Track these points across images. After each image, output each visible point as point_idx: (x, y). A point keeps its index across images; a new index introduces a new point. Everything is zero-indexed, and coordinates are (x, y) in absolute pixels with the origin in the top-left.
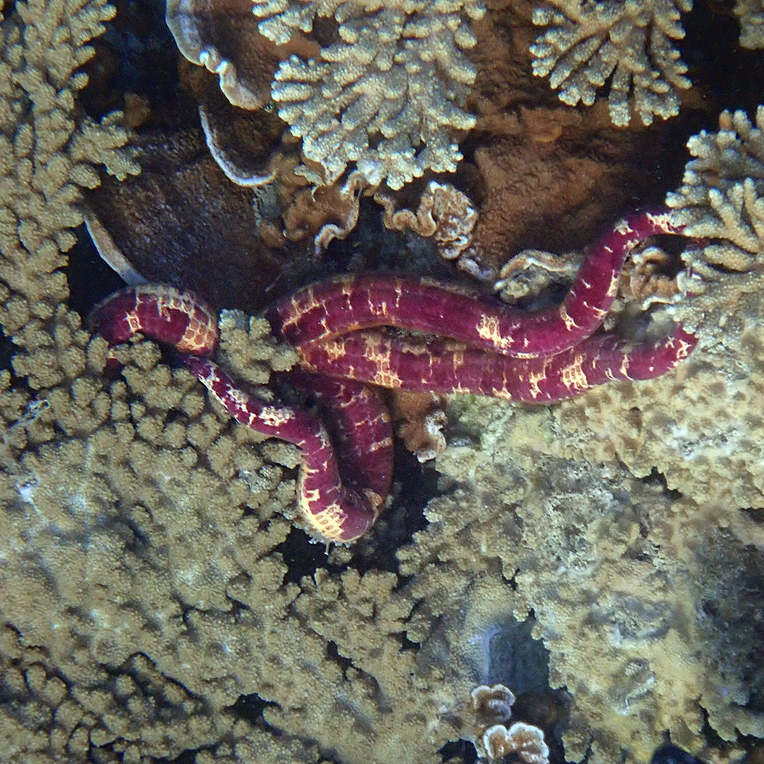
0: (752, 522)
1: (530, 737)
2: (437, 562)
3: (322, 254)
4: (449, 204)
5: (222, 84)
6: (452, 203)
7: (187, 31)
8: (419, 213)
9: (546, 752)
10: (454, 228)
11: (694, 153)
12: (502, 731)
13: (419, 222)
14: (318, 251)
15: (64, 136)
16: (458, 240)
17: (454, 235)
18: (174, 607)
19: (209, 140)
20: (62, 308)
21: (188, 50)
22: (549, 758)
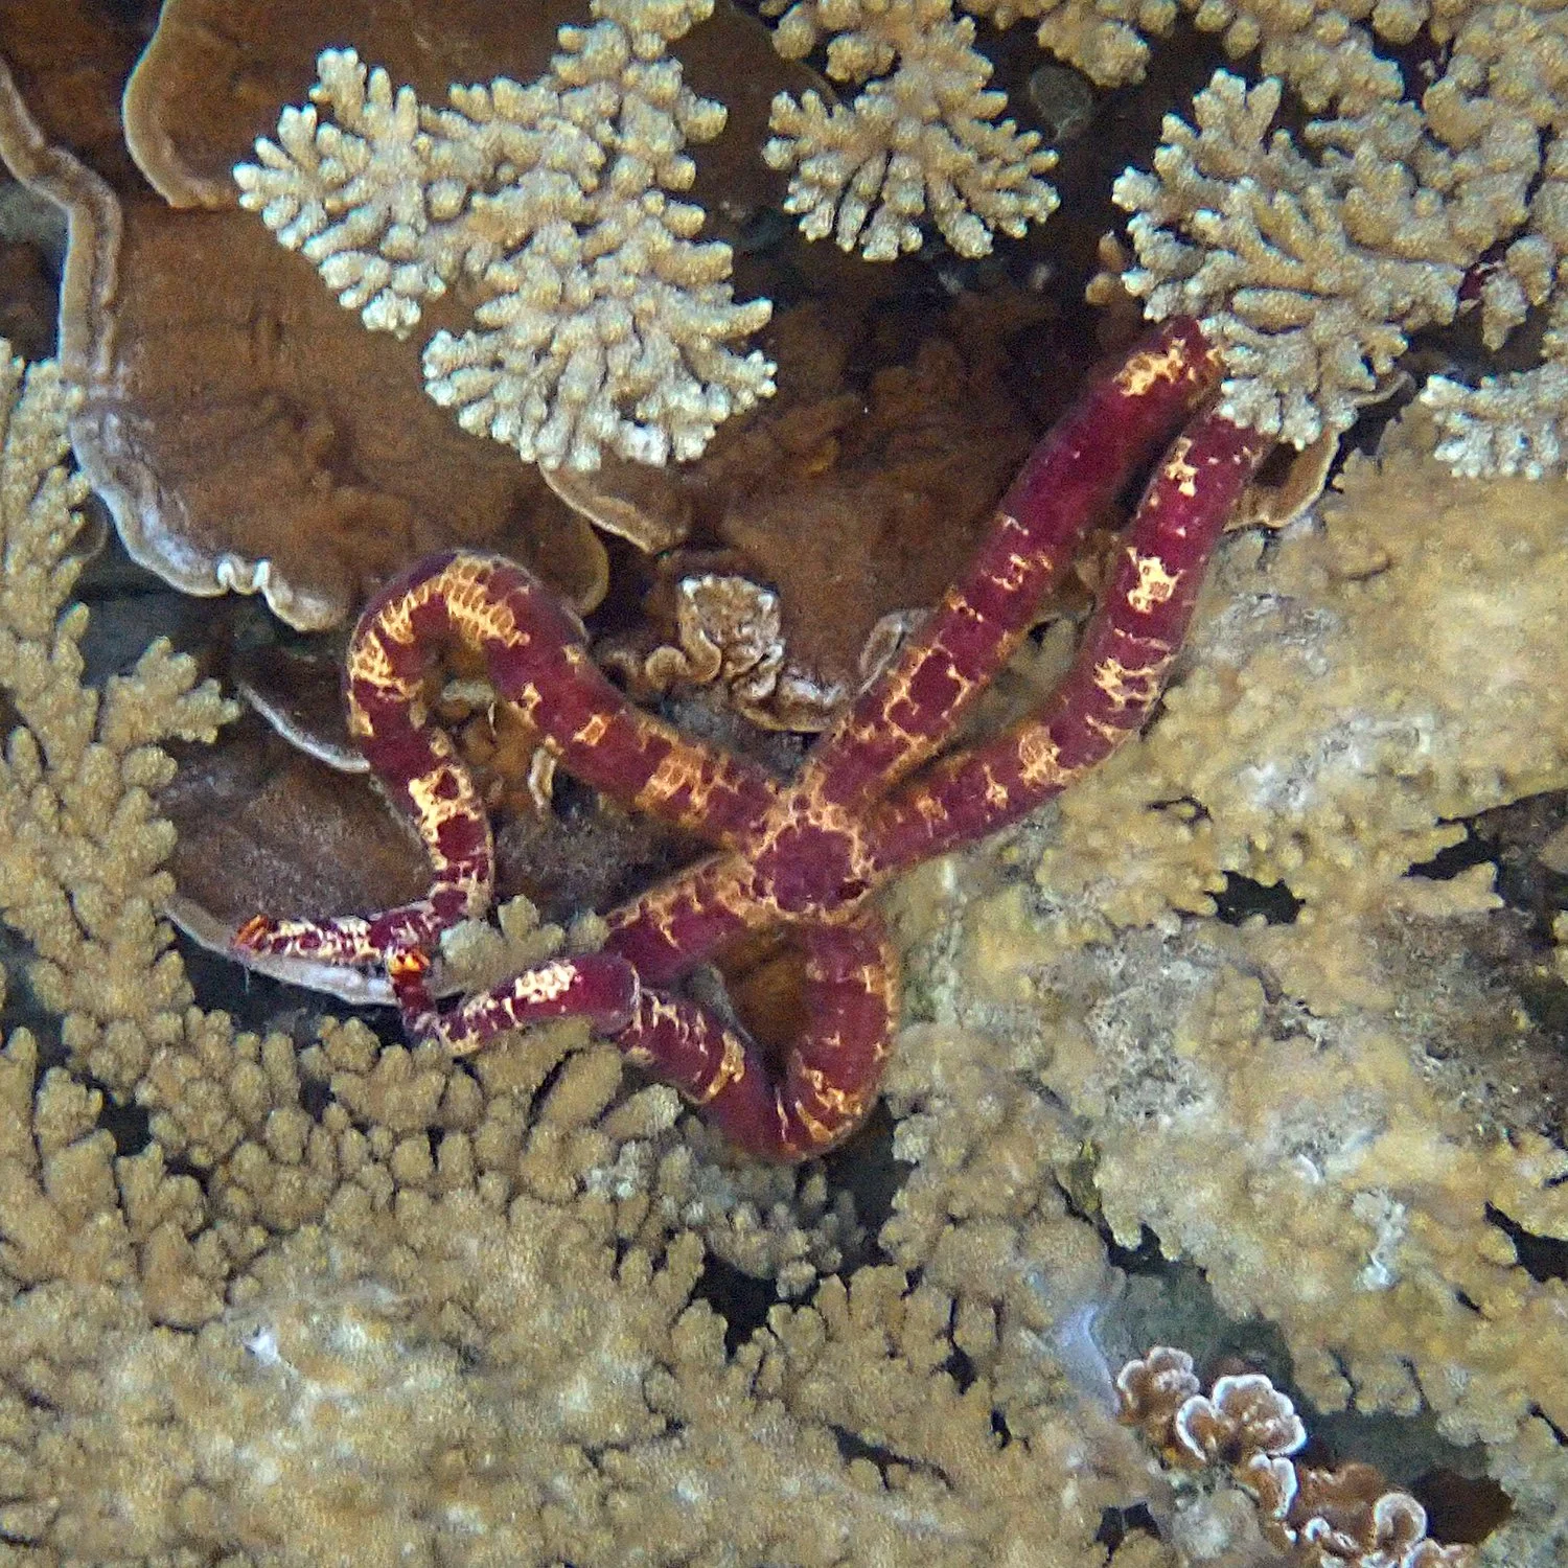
0: (1440, 882)
1: (1247, 1395)
2: (953, 1220)
3: (548, 805)
4: (724, 611)
5: (271, 602)
6: (729, 605)
7: (175, 559)
8: (685, 640)
9: (1288, 1406)
10: (749, 641)
11: (1129, 206)
12: (1201, 1407)
13: (689, 658)
14: (540, 802)
15: (88, 715)
16: (765, 657)
17: (754, 654)
18: (574, 1455)
19: (280, 726)
20: (195, 1014)
21: (190, 580)
22: (1297, 1412)
